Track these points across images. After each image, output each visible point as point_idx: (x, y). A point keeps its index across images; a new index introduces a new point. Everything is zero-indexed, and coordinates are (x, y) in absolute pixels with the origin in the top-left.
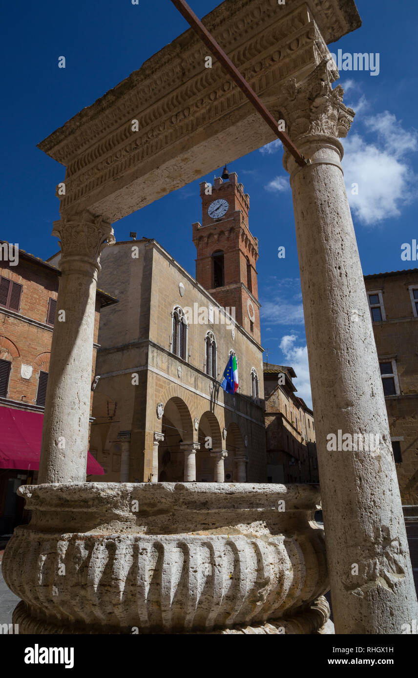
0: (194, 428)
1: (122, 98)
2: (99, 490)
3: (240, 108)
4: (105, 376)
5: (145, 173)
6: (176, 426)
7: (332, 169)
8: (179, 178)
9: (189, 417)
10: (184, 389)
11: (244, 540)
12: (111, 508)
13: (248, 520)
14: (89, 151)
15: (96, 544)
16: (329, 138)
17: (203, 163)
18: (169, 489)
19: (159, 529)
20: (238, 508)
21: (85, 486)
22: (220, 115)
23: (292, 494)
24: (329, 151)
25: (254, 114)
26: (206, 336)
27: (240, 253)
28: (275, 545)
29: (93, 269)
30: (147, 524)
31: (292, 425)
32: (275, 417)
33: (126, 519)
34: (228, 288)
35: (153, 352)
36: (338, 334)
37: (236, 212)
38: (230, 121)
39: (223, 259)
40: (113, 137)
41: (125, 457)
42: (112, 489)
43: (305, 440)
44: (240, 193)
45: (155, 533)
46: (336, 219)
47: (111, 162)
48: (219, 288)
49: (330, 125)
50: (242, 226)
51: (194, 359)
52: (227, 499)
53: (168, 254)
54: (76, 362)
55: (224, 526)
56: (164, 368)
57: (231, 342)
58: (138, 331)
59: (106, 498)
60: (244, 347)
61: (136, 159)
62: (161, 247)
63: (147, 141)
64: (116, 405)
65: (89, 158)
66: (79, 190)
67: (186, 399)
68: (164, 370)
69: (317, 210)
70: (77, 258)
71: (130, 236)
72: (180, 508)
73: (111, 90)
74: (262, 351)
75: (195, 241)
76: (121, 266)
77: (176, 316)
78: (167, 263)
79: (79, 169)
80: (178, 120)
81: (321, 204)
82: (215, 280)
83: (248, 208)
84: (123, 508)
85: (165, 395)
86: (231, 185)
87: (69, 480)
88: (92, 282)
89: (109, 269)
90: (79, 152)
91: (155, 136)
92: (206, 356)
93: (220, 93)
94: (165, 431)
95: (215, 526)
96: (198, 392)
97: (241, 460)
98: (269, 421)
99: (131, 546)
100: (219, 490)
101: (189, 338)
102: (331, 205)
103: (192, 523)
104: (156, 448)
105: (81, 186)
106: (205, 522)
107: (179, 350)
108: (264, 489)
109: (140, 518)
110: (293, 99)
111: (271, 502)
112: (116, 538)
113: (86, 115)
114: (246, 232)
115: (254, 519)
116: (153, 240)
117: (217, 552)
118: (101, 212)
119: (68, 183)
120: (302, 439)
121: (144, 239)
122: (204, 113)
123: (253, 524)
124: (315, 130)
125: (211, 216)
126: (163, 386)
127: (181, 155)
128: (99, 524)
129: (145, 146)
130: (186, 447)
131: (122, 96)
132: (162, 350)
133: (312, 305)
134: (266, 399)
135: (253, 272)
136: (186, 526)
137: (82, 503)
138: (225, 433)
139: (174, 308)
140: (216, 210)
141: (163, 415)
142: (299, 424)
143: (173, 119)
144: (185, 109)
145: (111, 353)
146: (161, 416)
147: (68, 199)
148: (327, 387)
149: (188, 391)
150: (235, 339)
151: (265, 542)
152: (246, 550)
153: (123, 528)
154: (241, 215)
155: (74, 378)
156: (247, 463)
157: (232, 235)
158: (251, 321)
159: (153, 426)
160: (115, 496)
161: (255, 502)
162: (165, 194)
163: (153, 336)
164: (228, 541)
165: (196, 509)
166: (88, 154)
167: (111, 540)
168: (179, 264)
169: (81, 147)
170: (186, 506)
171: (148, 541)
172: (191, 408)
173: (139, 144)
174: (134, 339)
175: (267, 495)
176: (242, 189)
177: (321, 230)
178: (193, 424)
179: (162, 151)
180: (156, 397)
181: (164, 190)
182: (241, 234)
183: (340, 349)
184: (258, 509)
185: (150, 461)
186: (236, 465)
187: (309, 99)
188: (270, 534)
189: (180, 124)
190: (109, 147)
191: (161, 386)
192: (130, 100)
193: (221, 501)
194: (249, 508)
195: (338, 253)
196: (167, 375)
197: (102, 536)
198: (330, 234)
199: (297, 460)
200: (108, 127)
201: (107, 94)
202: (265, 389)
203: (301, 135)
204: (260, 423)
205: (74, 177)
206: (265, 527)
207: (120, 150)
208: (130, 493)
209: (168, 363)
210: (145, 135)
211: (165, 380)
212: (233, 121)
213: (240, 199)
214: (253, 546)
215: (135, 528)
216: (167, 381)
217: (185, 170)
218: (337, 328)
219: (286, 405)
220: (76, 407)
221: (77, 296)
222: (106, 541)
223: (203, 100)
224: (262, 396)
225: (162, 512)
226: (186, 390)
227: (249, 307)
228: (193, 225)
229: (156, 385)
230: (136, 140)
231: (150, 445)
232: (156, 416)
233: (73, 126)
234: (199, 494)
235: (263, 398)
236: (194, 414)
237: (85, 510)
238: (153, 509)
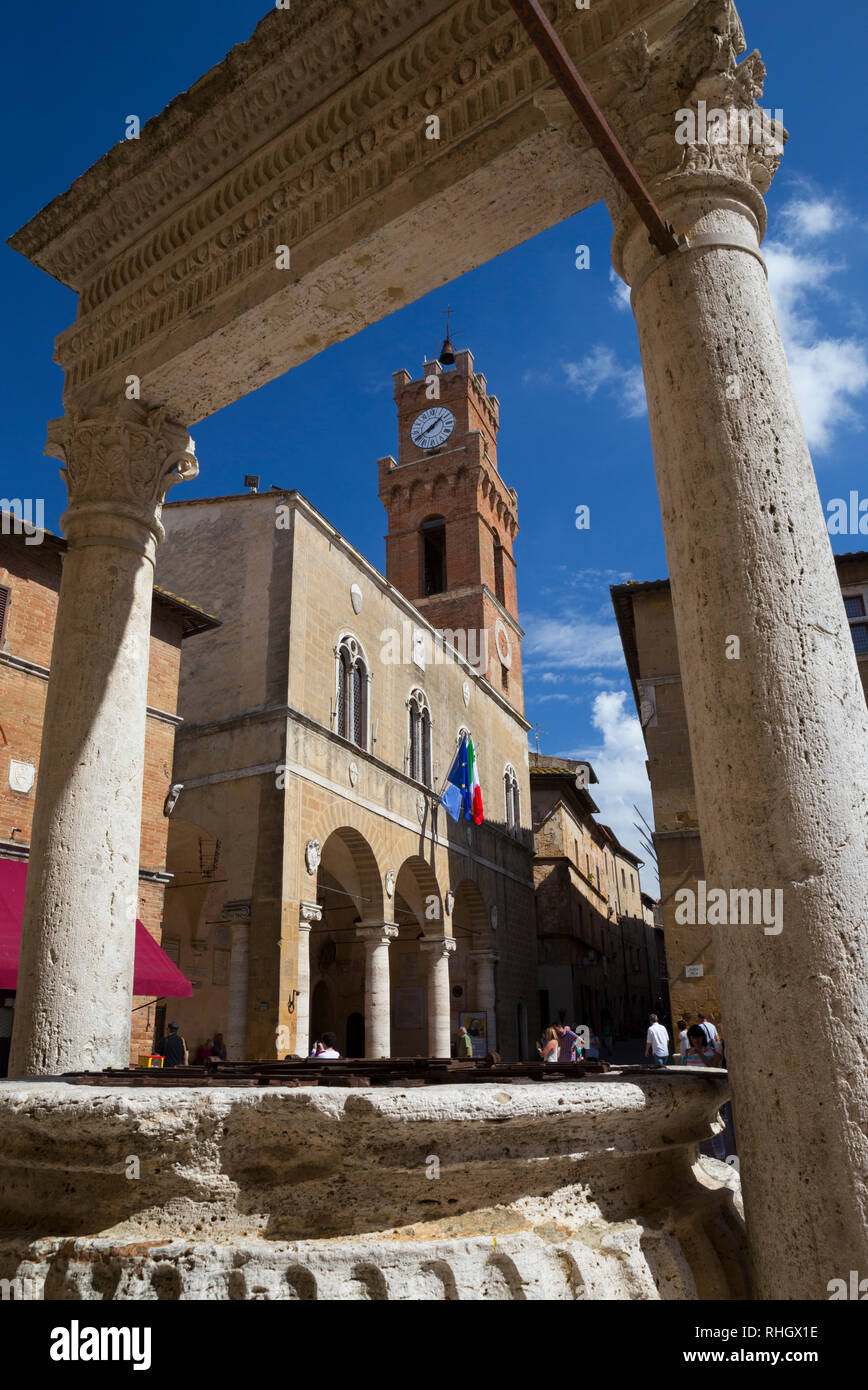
0: (385, 893)
1: (208, 116)
2: (135, 1116)
3: (500, 122)
4: (194, 783)
5: (266, 297)
6: (346, 889)
7: (742, 259)
8: (349, 310)
9: (375, 870)
10: (362, 809)
11: (538, 1247)
12: (170, 1162)
13: (543, 1185)
14: (133, 252)
15: (125, 1273)
16: (733, 183)
17: (407, 270)
18: (330, 1110)
19: (303, 1222)
20: (518, 1156)
21: (95, 1105)
22: (451, 142)
23: (660, 1109)
24: (732, 217)
25: (535, 135)
26: (410, 697)
27: (480, 521)
28: (620, 1256)
29: (144, 535)
30: (270, 1208)
31: (588, 883)
32: (553, 866)
33: (213, 1195)
34: (454, 597)
35: (296, 731)
36: (775, 681)
37: (471, 434)
38: (477, 156)
39: (444, 534)
40: (189, 215)
41: (238, 955)
42: (171, 1111)
43: (615, 913)
44: (479, 394)
45: (290, 1233)
46: (759, 386)
47: (185, 273)
48: (435, 596)
49: (733, 154)
50: (484, 464)
51: (384, 747)
52: (489, 1133)
53: (327, 521)
54: (104, 758)
55: (482, 1207)
56: (319, 766)
57: (461, 710)
58: (264, 686)
59: (155, 1137)
60: (488, 722)
61: (244, 264)
62: (311, 506)
63: (270, 217)
64: (217, 846)
65: (134, 269)
66: (109, 346)
67: (367, 832)
68: (322, 771)
69: (708, 363)
70: (104, 506)
71: (246, 485)
72: (359, 1163)
73: (183, 97)
74: (527, 729)
75: (385, 497)
76: (225, 548)
77: (344, 656)
78: (323, 542)
79: (109, 295)
80: (347, 164)
81: (718, 349)
82: (426, 581)
83: (495, 425)
84: (205, 1161)
85: (323, 823)
86: (460, 377)
87: (86, 1047)
88: (142, 564)
89: (200, 556)
90: (109, 254)
91: (289, 206)
92: (409, 740)
93: (449, 87)
94: (324, 899)
95: (457, 1207)
96: (392, 816)
97: (483, 956)
98: (541, 874)
99: (222, 1281)
100: (469, 1111)
101: (373, 702)
102: (745, 350)
103: (394, 1202)
104: (306, 935)
105: (116, 334)
106: (429, 1196)
107: (353, 727)
108: (587, 1101)
109: (251, 1192)
110: (636, 86)
111: (605, 1132)
112: (181, 1255)
113: (124, 161)
114: (493, 477)
115: (560, 1181)
116: (293, 492)
117: (465, 1290)
118: (162, 397)
119: (84, 330)
120: (610, 912)
121: (275, 490)
122: (412, 140)
123: (559, 1195)
124: (696, 163)
125: (418, 443)
126: (317, 804)
127: (354, 248)
128: (138, 1208)
129: (267, 231)
130: (368, 933)
131: (209, 111)
132: (316, 728)
133: (701, 608)
134: (536, 829)
135: (506, 562)
136: (377, 1210)
137: (90, 1150)
138: (451, 901)
139: (341, 639)
140: (428, 431)
141: (319, 867)
142: (604, 879)
143: (335, 161)
144: (362, 134)
145: (206, 735)
146: (314, 868)
147: (84, 367)
148: (749, 824)
149: (371, 814)
150: (470, 704)
151: (594, 1247)
152: (543, 1279)
153: (203, 1220)
154: (481, 440)
155: (98, 797)
156: (496, 962)
157: (462, 483)
158: (502, 665)
159: (299, 891)
160: (180, 1131)
161: (563, 1135)
162: (315, 351)
163: (295, 699)
164: (492, 1255)
165: (403, 1164)
166: (131, 261)
167: (168, 1262)
168: (351, 544)
169: (112, 242)
170: (377, 1159)
171: (271, 1263)
172: (379, 851)
173: (251, 226)
174: (256, 706)
175: (594, 1117)
176: (483, 385)
177: (721, 412)
178: (383, 884)
179: (307, 241)
180: (304, 828)
181: (313, 340)
182: (481, 480)
183: (783, 722)
184: (572, 1156)
185: (293, 964)
186: (474, 969)
187: (680, 85)
188: (602, 1221)
189: (352, 171)
190: (180, 238)
191: (315, 805)
192: (229, 119)
193: (473, 1139)
194: (547, 1153)
195: (768, 471)
196: (327, 781)
197: (141, 1249)
198: (744, 422)
199: (599, 955)
200: (178, 190)
201: (171, 106)
202: (534, 808)
203: (662, 176)
204: (523, 881)
205: (98, 313)
206: (590, 1199)
207: (206, 244)
208: (224, 1119)
209: (330, 755)
210: (266, 202)
211: (322, 790)
212: (483, 157)
213: (480, 408)
214: (561, 1262)
215: (237, 1220)
216: (327, 793)
217: (364, 288)
218: (772, 666)
219: (576, 842)
220: (104, 866)
221: (104, 597)
222: (153, 1264)
223: (407, 109)
224: (526, 822)
225: (309, 1171)
226: (369, 813)
227: (499, 634)
228: (379, 462)
229: (304, 803)
230: (244, 217)
231: (293, 930)
232: (305, 869)
233: (92, 190)
234: (413, 1126)
235: (529, 826)
236: (384, 863)
237: (97, 1170)
238: (286, 1163)
